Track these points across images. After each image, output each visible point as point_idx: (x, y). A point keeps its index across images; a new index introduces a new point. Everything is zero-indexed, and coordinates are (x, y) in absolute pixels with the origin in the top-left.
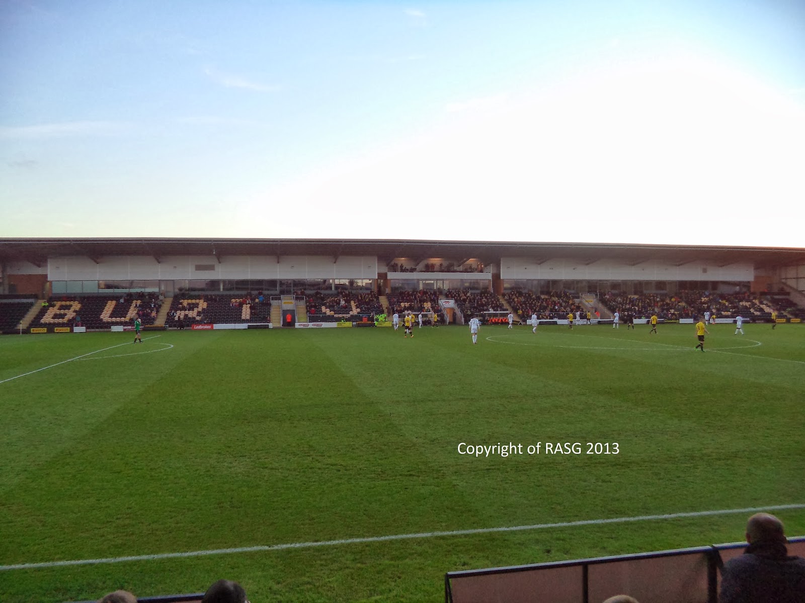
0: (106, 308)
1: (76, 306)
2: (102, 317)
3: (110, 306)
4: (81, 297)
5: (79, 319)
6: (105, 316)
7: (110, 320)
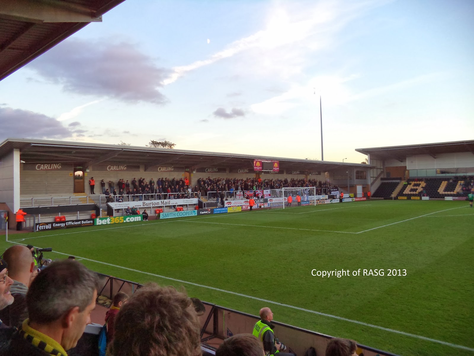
0: (441, 186)
1: (423, 184)
2: (438, 191)
3: (444, 184)
4: (426, 179)
5: (425, 192)
6: (441, 190)
7: (444, 193)
